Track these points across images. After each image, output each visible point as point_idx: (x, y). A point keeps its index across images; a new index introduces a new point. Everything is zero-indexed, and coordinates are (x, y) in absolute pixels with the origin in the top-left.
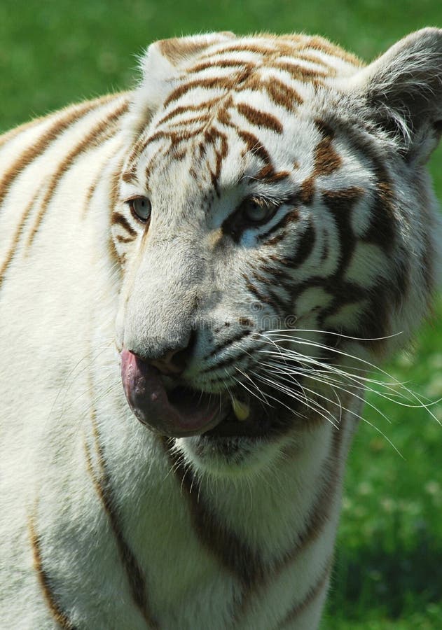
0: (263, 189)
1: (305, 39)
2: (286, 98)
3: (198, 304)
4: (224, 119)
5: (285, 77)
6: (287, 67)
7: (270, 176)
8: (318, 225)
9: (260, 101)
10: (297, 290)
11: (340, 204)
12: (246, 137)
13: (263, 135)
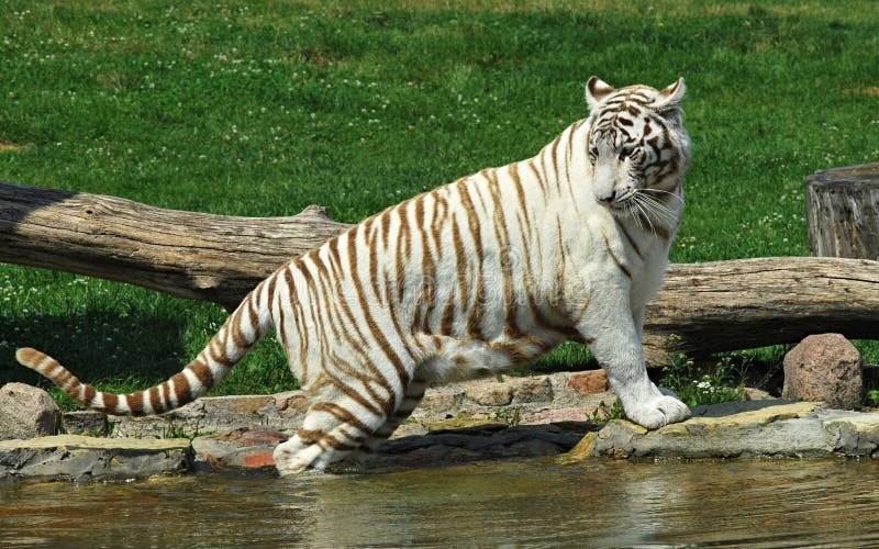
0: (629, 145)
1: (637, 86)
2: (635, 112)
3: (615, 183)
4: (616, 125)
5: (635, 105)
6: (635, 100)
7: (630, 140)
8: (647, 150)
9: (625, 115)
10: (644, 170)
11: (652, 143)
12: (622, 130)
13: (627, 128)
